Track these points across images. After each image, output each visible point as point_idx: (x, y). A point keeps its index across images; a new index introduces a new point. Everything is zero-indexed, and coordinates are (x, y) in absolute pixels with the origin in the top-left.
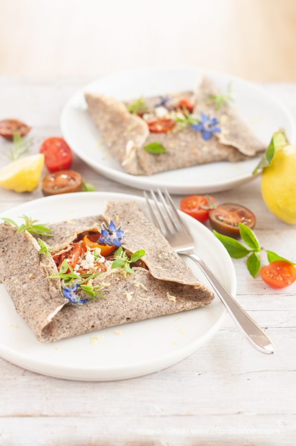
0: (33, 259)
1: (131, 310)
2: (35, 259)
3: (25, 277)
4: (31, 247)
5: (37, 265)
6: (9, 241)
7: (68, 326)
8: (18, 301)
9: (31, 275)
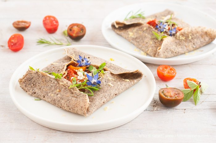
0: (54, 83)
1: (116, 90)
2: (55, 82)
3: (56, 92)
4: (49, 78)
5: (58, 85)
6: (34, 79)
7: (95, 105)
8: (60, 103)
9: (58, 90)
